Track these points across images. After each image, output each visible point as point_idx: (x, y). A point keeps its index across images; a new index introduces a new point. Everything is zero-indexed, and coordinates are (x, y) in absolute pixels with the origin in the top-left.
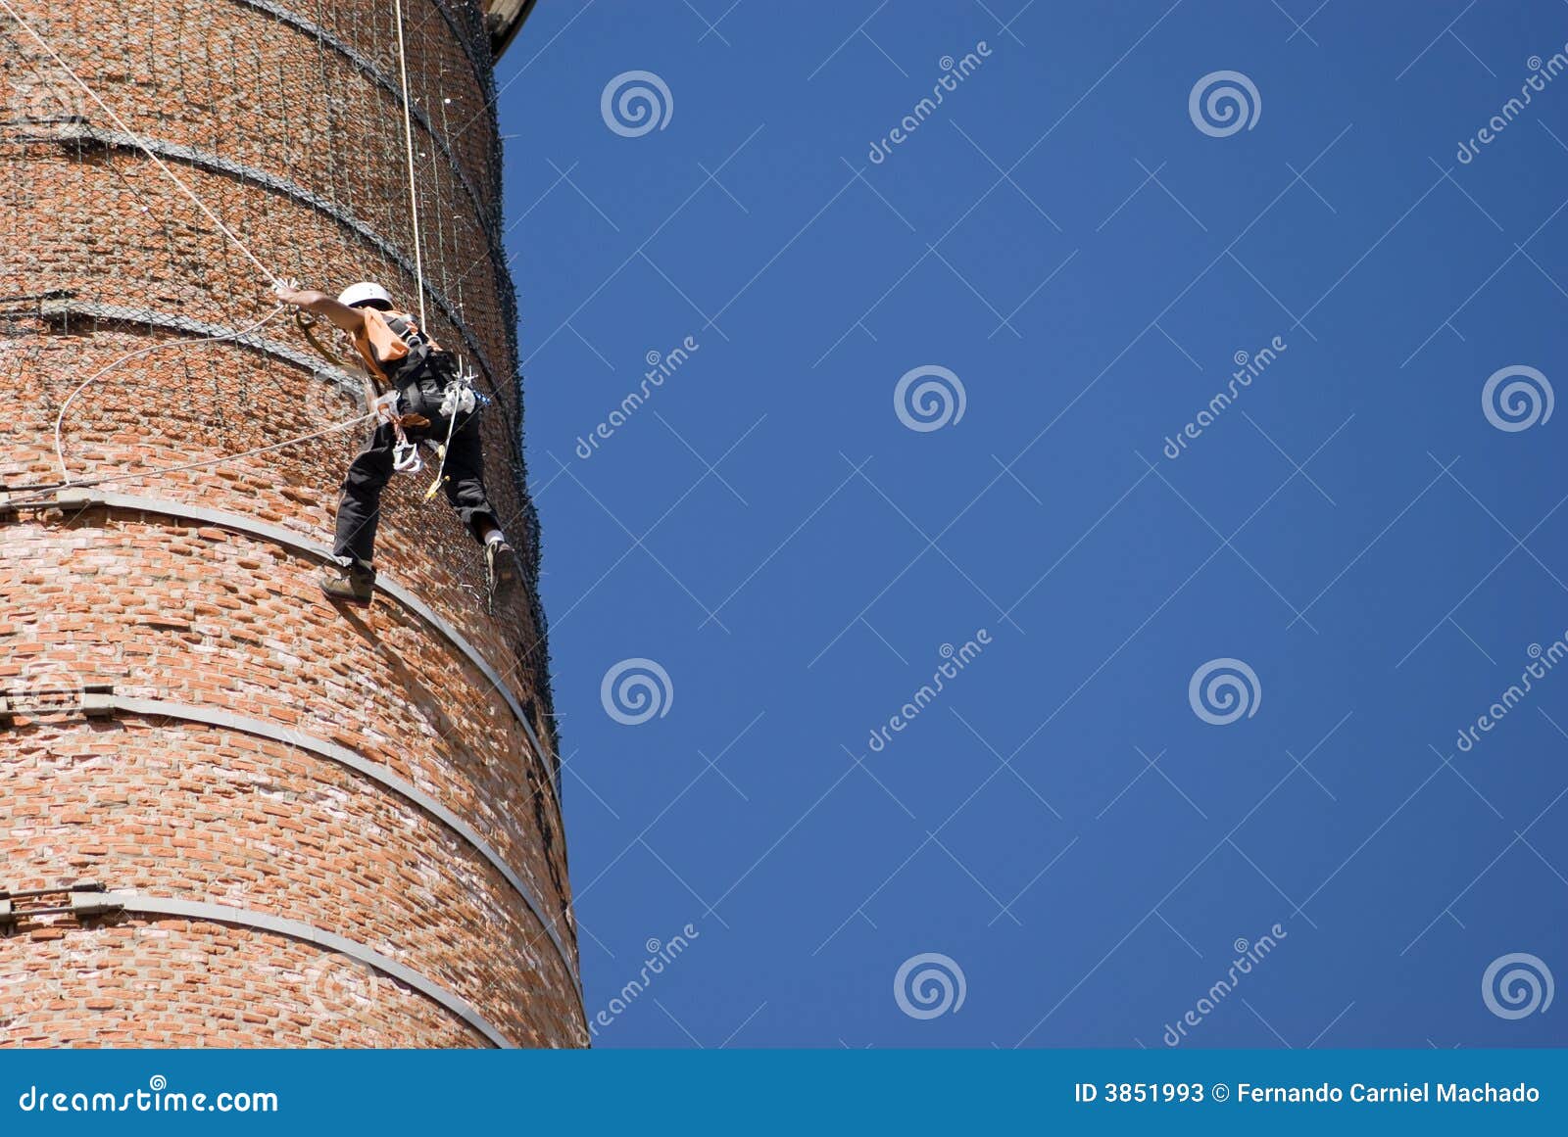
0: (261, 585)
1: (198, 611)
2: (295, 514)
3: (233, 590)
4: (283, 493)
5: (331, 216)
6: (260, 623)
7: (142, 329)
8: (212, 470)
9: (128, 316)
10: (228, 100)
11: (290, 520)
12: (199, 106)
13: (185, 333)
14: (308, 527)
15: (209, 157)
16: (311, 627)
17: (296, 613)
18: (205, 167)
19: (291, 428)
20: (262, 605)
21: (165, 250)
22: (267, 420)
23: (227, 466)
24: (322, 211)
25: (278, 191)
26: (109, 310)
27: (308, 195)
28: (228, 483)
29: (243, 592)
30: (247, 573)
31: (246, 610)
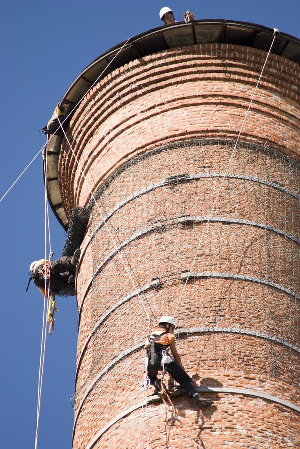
0: (235, 409)
1: (215, 421)
2: (248, 383)
3: (227, 412)
4: (245, 377)
5: (265, 285)
6: (234, 421)
7: (202, 334)
8: (222, 374)
9: (198, 331)
10: (234, 255)
11: (246, 386)
12: (224, 259)
13: (215, 332)
14: (252, 387)
15: (226, 275)
16: (251, 419)
17: (246, 416)
18: (225, 278)
19: (248, 356)
20: (236, 415)
21: (211, 307)
22: (240, 355)
23: (226, 373)
24: (263, 284)
25: (248, 281)
26: (192, 330)
27: (258, 280)
28: (227, 378)
29: (230, 412)
30: (231, 405)
31: (230, 418)
